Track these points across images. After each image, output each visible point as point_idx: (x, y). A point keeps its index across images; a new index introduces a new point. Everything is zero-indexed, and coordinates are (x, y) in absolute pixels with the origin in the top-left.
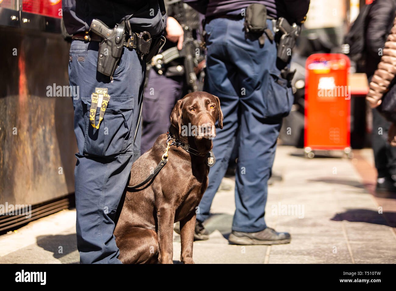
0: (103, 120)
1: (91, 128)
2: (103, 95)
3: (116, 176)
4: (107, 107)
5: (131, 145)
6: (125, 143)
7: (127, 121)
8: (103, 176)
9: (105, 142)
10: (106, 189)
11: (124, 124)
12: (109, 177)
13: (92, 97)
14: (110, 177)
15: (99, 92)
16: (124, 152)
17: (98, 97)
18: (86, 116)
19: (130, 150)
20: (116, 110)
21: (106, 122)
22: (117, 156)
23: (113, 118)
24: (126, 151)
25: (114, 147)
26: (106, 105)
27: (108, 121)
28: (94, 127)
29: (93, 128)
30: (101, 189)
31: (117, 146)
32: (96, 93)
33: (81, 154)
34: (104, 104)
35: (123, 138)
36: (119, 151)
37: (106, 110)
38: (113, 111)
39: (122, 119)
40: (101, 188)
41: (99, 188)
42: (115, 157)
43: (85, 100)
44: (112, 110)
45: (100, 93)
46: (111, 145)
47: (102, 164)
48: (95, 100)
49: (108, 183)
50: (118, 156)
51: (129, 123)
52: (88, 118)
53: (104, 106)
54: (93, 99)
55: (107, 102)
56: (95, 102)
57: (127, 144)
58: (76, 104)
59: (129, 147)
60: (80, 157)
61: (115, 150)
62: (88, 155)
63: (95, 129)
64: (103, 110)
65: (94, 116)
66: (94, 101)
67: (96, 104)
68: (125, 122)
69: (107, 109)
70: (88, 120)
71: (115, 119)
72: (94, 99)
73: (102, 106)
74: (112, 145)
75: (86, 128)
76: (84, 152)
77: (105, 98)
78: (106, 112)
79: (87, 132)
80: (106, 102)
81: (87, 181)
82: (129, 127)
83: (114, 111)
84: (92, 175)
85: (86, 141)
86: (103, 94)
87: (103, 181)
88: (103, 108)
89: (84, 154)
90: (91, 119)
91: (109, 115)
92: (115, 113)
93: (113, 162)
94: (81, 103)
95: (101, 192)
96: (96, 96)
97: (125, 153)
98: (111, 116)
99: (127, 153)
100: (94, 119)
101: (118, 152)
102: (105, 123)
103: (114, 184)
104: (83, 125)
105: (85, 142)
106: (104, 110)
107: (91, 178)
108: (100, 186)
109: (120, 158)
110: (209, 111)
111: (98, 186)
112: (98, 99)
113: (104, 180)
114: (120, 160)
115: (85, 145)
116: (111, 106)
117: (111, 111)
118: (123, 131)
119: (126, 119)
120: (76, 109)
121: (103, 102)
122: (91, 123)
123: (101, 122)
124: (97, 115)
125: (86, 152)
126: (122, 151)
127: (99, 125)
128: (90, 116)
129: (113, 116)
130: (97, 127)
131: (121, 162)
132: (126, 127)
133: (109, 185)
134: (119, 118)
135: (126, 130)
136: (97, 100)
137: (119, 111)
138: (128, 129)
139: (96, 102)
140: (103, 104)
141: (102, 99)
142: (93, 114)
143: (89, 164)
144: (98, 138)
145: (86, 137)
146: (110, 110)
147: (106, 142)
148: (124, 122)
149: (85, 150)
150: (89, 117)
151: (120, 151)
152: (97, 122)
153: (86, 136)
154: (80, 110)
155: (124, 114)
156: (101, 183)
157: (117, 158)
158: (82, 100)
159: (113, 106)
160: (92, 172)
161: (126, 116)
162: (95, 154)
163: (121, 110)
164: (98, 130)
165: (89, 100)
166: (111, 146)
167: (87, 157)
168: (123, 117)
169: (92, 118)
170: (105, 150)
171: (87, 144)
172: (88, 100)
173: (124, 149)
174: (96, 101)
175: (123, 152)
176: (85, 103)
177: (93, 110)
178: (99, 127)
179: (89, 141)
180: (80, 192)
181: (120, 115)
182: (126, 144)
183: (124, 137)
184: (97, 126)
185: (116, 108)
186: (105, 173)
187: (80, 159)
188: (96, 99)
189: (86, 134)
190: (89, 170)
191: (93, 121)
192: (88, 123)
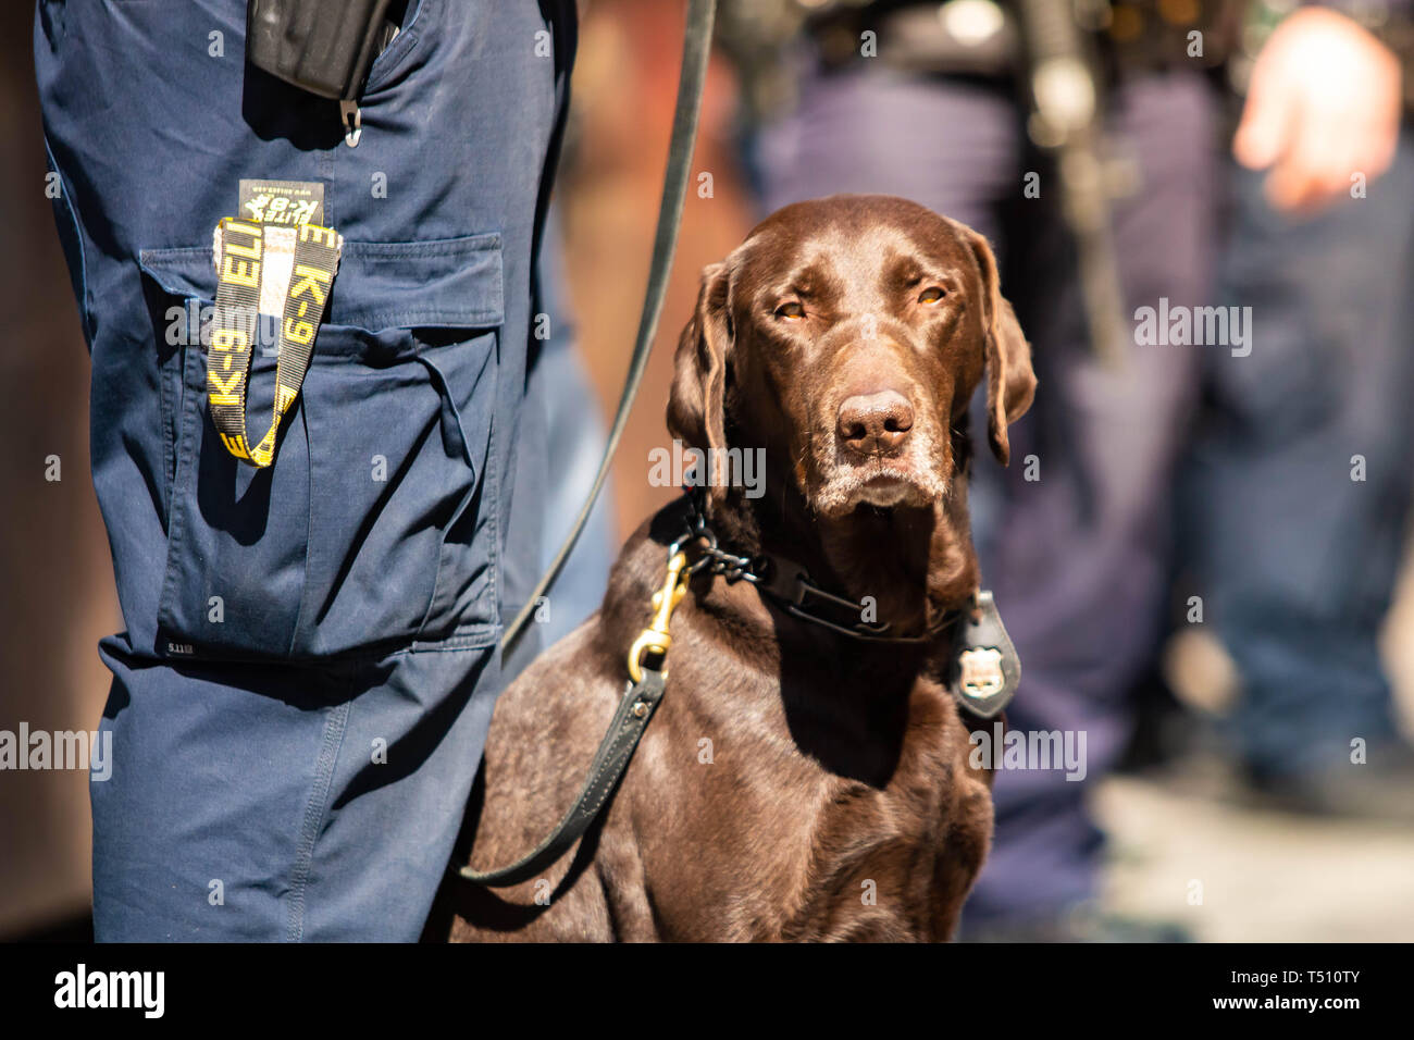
0: (299, 402)
1: (217, 465)
2: (294, 232)
3: (388, 793)
4: (327, 317)
5: (484, 578)
6: (447, 561)
7: (462, 407)
8: (298, 790)
9: (311, 559)
10: (313, 880)
11: (442, 431)
12: (333, 798)
13: (217, 247)
14: (340, 803)
15: (265, 209)
16: (440, 623)
17: (263, 246)
18: (177, 381)
19: (481, 609)
20: (389, 334)
21: (318, 418)
22: (390, 652)
23: (368, 389)
24: (457, 621)
25: (373, 595)
26: (321, 299)
27: (330, 412)
28: (235, 452)
29: (235, 459)
30: (285, 886)
31: (393, 588)
32: (247, 220)
33: (145, 642)
34: (307, 294)
35: (431, 531)
36: (406, 621)
37: (318, 333)
38: (363, 345)
39: (428, 400)
40: (283, 876)
41: (264, 876)
42: (380, 660)
43: (167, 270)
44: (359, 335)
45: (270, 217)
46: (351, 575)
47: (292, 709)
48: (242, 266)
49: (331, 841)
50: (401, 656)
51: (471, 424)
52: (191, 394)
53: (304, 306)
54: (229, 260)
55: (326, 277)
56: (240, 279)
57: (459, 570)
58: (105, 297)
59: (470, 593)
60: (138, 661)
61: (376, 613)
62: (190, 650)
63: (241, 466)
64: (296, 337)
65: (237, 378)
66: (235, 270)
67: (247, 296)
68: (449, 418)
69: (324, 326)
70: (191, 405)
71: (378, 399)
72: (237, 259)
73: (292, 306)
74: (361, 579)
75: (174, 462)
76: (167, 632)
77: (307, 252)
78: (319, 353)
79: (186, 494)
80: (316, 279)
81: (186, 826)
82: (475, 453)
83: (373, 341)
84: (217, 784)
85: (175, 556)
86: (290, 225)
87: (296, 827)
88: (297, 320)
89: (160, 644)
90: (215, 399)
91: (336, 370)
92: (378, 354)
93: (363, 697)
94: (137, 288)
95: (282, 904)
96: (246, 241)
97: (446, 633)
98: (353, 380)
99: (459, 630)
100: (235, 400)
101: (399, 627)
102: (314, 426)
103: (371, 844)
104: (155, 445)
105: (172, 563)
106: (303, 332)
107: (213, 810)
108: (277, 862)
109: (410, 665)
110: (911, 321)
111: (262, 865)
112: (260, 261)
113: (300, 820)
114: (410, 680)
115: (172, 579)
116: (352, 305)
117: (349, 341)
118: (436, 478)
119: (456, 397)
120: (101, 332)
121: (296, 279)
122: (213, 424)
123: (288, 418)
124: (259, 368)
125: (178, 627)
126: (432, 618)
127: (270, 438)
128: (213, 377)
129: (366, 374)
130: (262, 458)
131: (420, 693)
132: (456, 450)
133: (336, 854)
134: (411, 389)
135: (458, 474)
136: (256, 266)
137: (404, 344)
138: (468, 463)
139: (251, 282)
140: (296, 292)
141: (291, 257)
142: (228, 360)
143: (197, 714)
144: (268, 530)
145: (177, 524)
146: (346, 333)
147: (322, 562)
148: (438, 415)
149: (173, 619)
150: (203, 388)
151: (416, 622)
152: (260, 420)
153: (175, 516)
154: (134, 340)
155: (441, 359)
156: (280, 841)
157: (394, 665)
158: (145, 268)
159: (362, 311)
160: (217, 770)
161: (452, 375)
162: (245, 640)
163: (417, 332)
164: (266, 475)
165: (196, 271)
166: (350, 581)
167: (185, 667)
168: (435, 380)
169: (226, 393)
170: (312, 612)
171: (184, 571)
172: (183, 268)
173: (439, 604)
174: (248, 274)
175: (434, 627)
176: (171, 290)
177: (230, 334)
178: (270, 453)
179: (197, 554)
180: (134, 905)
181: (414, 371)
182: (451, 569)
183: (441, 527)
184: (257, 450)
185: (384, 320)
186: (310, 771)
187: (136, 679)
188: (249, 261)
189: (178, 508)
190: (199, 749)
191: (230, 409)
192: (190, 426)
